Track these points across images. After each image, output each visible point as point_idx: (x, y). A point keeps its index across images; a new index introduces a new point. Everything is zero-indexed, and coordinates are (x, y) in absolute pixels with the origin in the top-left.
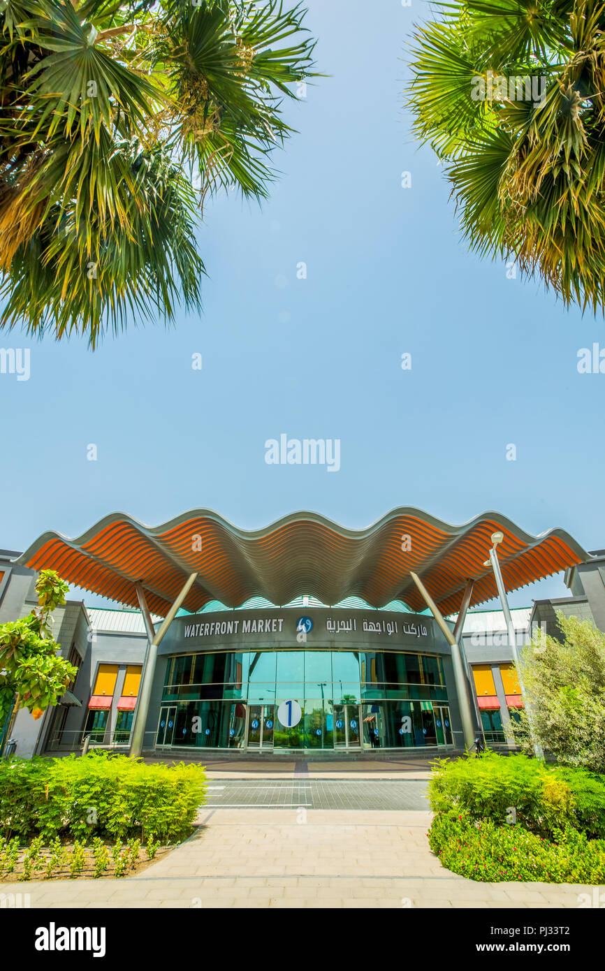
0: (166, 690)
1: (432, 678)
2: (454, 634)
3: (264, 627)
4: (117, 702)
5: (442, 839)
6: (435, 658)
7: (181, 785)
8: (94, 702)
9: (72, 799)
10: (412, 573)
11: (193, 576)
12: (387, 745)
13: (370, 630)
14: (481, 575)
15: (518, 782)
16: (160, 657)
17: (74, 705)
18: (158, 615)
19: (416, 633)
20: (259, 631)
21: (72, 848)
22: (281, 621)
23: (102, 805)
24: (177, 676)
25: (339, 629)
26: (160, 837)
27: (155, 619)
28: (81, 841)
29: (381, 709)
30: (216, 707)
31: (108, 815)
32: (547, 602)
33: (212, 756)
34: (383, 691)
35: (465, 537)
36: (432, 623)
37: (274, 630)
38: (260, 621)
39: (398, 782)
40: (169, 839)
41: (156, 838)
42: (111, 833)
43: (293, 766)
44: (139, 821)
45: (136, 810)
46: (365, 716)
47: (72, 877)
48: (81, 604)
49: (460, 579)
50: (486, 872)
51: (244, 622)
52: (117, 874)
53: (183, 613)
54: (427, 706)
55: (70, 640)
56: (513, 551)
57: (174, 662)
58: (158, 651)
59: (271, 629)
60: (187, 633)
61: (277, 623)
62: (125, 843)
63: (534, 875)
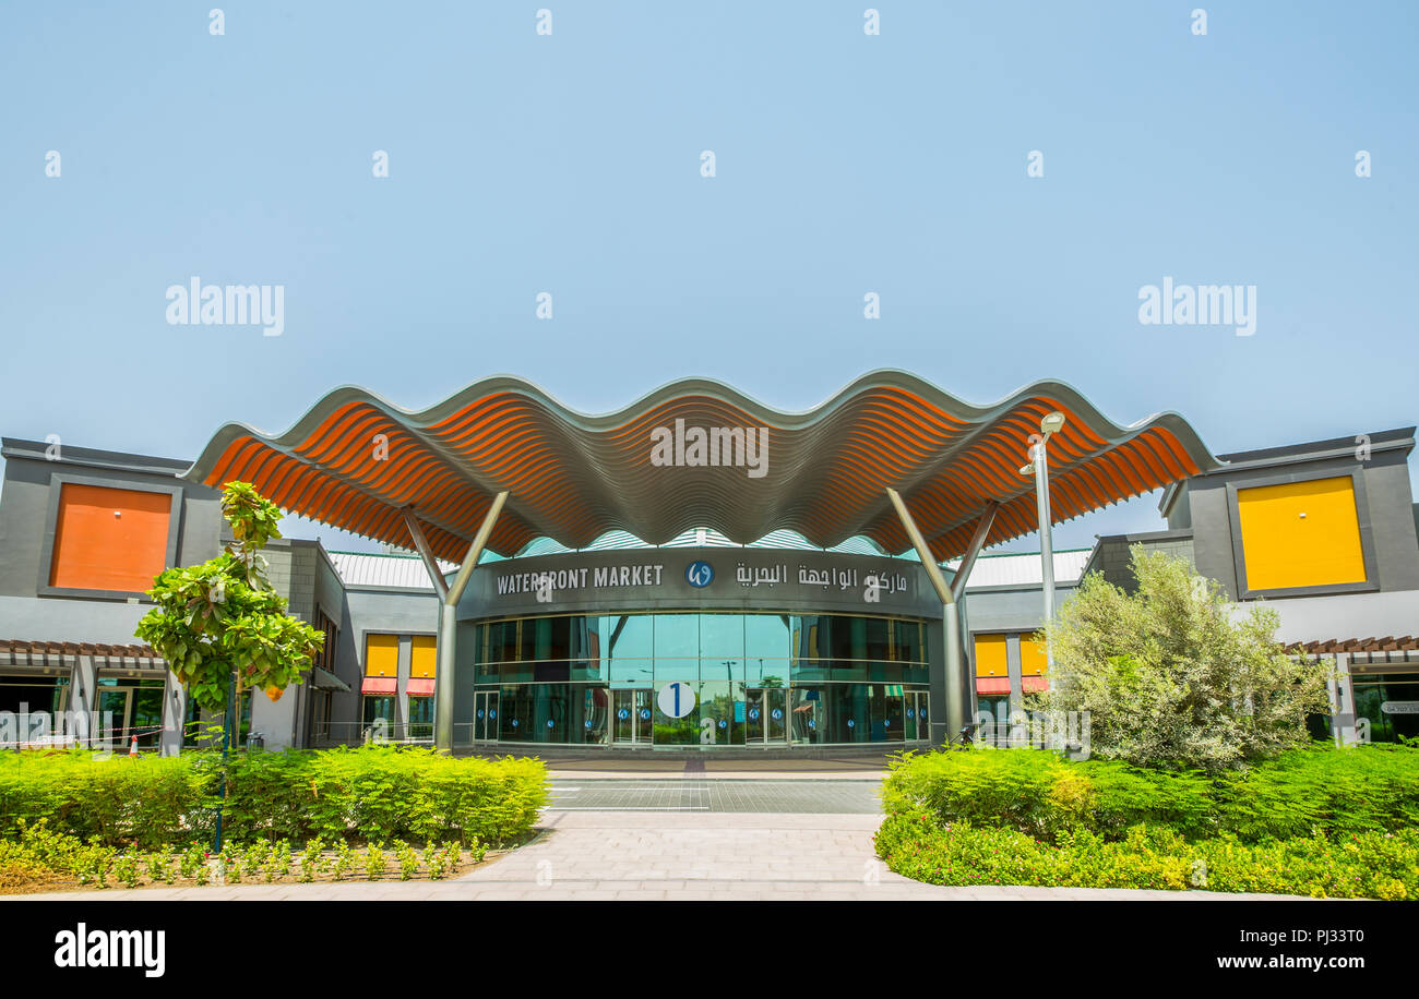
0: (479, 670)
1: (907, 652)
2: (952, 587)
3: (630, 578)
4: (406, 685)
5: (894, 841)
6: (917, 624)
7: (510, 782)
8: (369, 686)
9: (353, 797)
10: (890, 490)
11: (501, 497)
12: (827, 741)
13: (814, 582)
14: (1012, 495)
15: (1016, 777)
16: (461, 625)
17: (337, 689)
18: (450, 560)
19: (887, 587)
20: (622, 583)
21: (367, 850)
22: (658, 568)
23: (397, 804)
24: (495, 650)
25: (758, 580)
26: (490, 841)
27: (446, 567)
28: (376, 843)
29: (821, 695)
30: (561, 692)
31: (410, 816)
32: (1122, 541)
33: (559, 753)
34: (826, 670)
35: (993, 427)
36: (916, 572)
37: (646, 582)
38: (623, 569)
39: (839, 784)
40: (502, 841)
41: (482, 841)
42: (418, 835)
43: (683, 764)
44: (456, 823)
45: (450, 810)
46: (797, 704)
47: (370, 879)
48: (316, 545)
49: (974, 500)
50: (951, 875)
51: (597, 570)
52: (433, 877)
53: (490, 557)
54: (895, 690)
55: (311, 599)
56: (1079, 454)
57: (487, 630)
58: (456, 614)
59: (643, 582)
60: (502, 588)
61: (653, 572)
62: (439, 846)
63: (1018, 878)
